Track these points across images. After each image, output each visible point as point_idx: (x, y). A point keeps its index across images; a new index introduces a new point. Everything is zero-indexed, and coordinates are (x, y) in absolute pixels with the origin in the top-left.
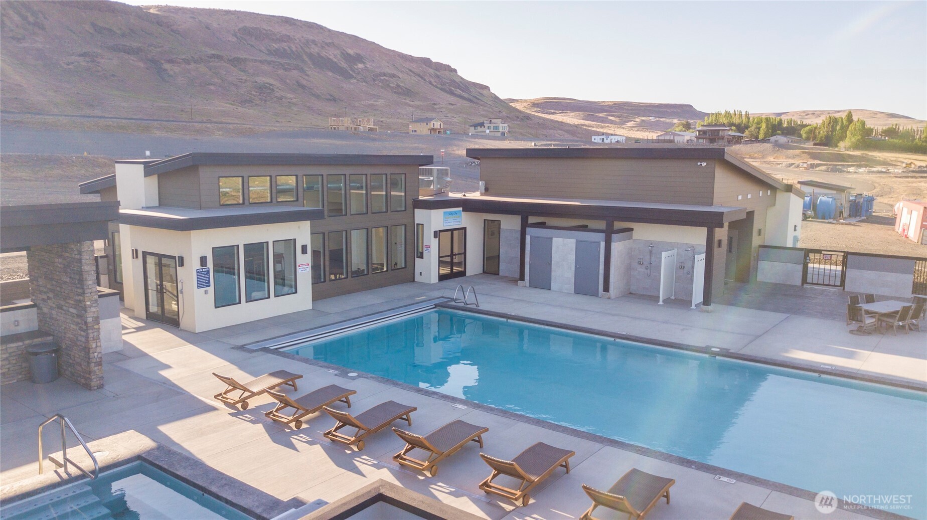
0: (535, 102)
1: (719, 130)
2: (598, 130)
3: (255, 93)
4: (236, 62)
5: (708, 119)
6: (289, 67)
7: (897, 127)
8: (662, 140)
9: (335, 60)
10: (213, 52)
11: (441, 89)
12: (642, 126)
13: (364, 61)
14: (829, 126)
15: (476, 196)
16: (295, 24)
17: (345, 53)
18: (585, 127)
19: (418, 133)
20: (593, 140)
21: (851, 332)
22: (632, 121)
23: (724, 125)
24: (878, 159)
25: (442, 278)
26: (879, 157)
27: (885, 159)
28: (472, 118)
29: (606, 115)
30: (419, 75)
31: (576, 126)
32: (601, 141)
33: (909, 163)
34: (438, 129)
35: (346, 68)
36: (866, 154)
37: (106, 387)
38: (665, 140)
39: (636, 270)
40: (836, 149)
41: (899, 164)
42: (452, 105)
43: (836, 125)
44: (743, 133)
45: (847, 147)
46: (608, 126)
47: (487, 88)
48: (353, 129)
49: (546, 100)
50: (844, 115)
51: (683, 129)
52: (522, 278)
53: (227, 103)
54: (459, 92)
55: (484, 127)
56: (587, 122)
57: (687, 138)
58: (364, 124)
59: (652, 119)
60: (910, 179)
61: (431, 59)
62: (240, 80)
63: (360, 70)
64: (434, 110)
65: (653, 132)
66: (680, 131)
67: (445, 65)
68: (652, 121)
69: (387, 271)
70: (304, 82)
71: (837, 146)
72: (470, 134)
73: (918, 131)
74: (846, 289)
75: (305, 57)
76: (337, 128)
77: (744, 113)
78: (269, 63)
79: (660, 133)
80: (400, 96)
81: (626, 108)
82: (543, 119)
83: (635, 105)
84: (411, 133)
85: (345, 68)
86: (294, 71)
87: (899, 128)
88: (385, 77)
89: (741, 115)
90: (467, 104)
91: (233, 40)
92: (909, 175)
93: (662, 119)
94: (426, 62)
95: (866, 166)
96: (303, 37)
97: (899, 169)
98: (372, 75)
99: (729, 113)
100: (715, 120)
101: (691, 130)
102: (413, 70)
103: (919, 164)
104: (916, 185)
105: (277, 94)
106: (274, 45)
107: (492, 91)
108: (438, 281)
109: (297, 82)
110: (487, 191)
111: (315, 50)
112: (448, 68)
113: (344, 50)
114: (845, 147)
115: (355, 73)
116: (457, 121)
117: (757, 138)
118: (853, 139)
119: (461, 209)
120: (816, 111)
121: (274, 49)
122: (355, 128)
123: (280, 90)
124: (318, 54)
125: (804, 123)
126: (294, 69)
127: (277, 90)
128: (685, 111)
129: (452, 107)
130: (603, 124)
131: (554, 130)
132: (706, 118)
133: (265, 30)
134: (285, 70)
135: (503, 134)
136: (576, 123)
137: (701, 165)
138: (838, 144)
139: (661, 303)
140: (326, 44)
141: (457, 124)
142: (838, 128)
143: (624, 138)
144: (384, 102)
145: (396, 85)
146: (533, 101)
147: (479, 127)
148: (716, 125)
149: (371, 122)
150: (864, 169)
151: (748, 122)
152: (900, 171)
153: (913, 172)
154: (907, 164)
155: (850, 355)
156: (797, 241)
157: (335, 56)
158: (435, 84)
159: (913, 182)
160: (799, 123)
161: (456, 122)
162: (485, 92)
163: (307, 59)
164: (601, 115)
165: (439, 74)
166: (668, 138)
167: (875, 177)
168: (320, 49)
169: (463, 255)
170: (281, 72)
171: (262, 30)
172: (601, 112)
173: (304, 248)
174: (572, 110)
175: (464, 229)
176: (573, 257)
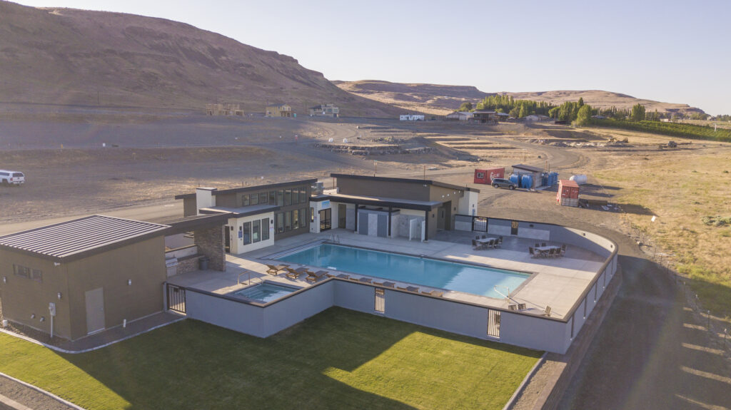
0: (359, 83)
2: (405, 108)
3: (143, 81)
4: (126, 55)
6: (168, 59)
8: (451, 118)
9: (203, 53)
10: (108, 48)
11: (286, 76)
13: (226, 54)
14: (567, 108)
15: (335, 193)
16: (171, 25)
17: (211, 47)
18: (395, 106)
19: (273, 115)
20: (400, 118)
22: (431, 99)
28: (311, 101)
29: (412, 94)
30: (269, 65)
32: (406, 119)
33: (613, 137)
34: (287, 112)
35: (213, 60)
38: (453, 117)
39: (402, 226)
42: (295, 88)
43: (572, 108)
44: (508, 113)
45: (577, 125)
46: (413, 105)
47: (320, 74)
48: (224, 114)
50: (578, 101)
51: (467, 109)
52: (356, 230)
53: (122, 89)
54: (300, 78)
55: (321, 109)
56: (398, 102)
57: (467, 117)
58: (233, 109)
60: (605, 153)
62: (131, 70)
63: (223, 61)
64: (281, 93)
65: (444, 110)
66: (464, 110)
67: (288, 56)
69: (299, 228)
70: (181, 72)
72: (311, 116)
73: (629, 111)
74: (488, 233)
75: (180, 51)
76: (212, 112)
78: (153, 56)
79: (451, 112)
80: (255, 82)
81: (427, 89)
82: (365, 100)
83: (433, 86)
84: (268, 115)
85: (211, 60)
86: (173, 63)
87: (615, 110)
88: (243, 67)
90: (307, 88)
91: (123, 37)
92: (609, 149)
93: (453, 98)
94: (274, 54)
95: (583, 141)
96: (177, 35)
97: (604, 143)
98: (233, 65)
101: (471, 110)
102: (264, 61)
103: (619, 138)
104: (606, 157)
105: (161, 82)
106: (155, 41)
107: (325, 76)
108: (320, 232)
109: (176, 72)
110: (340, 192)
111: (187, 45)
112: (291, 59)
113: (210, 45)
114: (575, 126)
115: (219, 64)
117: (517, 117)
118: (581, 120)
119: (329, 200)
121: (155, 44)
122: (226, 113)
123: (162, 78)
124: (191, 49)
125: (552, 104)
127: (160, 78)
128: (470, 91)
129: (295, 90)
130: (409, 103)
131: (372, 108)
134: (165, 62)
135: (336, 116)
136: (389, 102)
137: (425, 186)
138: (571, 123)
139: (410, 240)
140: (196, 40)
141: (301, 105)
142: (573, 110)
143: (424, 115)
144: (243, 87)
145: (252, 73)
146: (356, 83)
147: (317, 110)
149: (238, 107)
150: (581, 143)
151: (513, 104)
152: (604, 145)
154: (611, 139)
157: (204, 50)
158: (281, 72)
160: (548, 105)
162: (319, 78)
163: (181, 53)
164: (408, 94)
165: (284, 63)
166: (455, 116)
168: (191, 44)
169: (330, 220)
170: (162, 64)
171: (144, 29)
172: (408, 92)
173: (272, 221)
174: (386, 91)
175: (330, 209)
176: (376, 221)
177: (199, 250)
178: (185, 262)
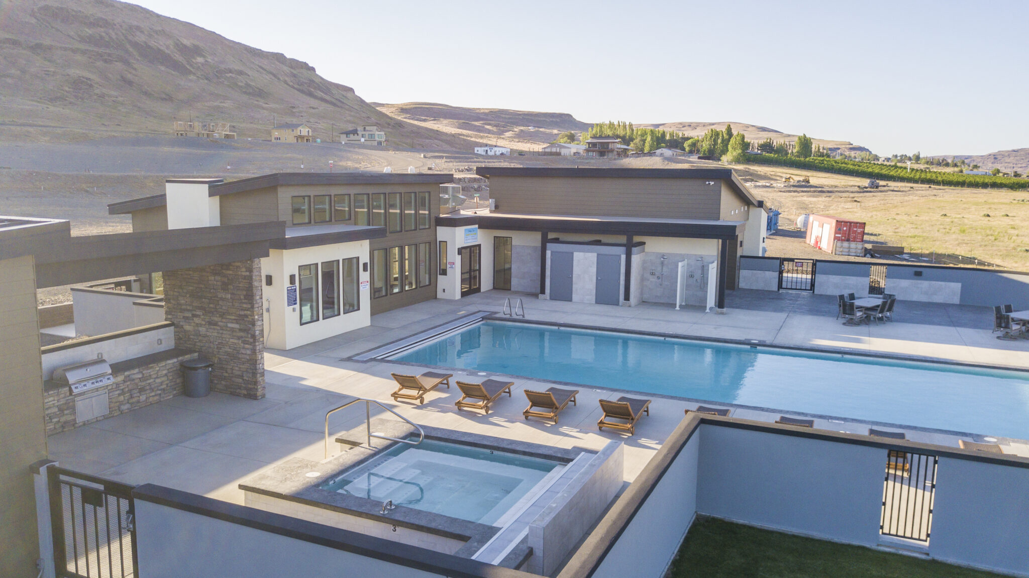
0: (404, 107)
1: (609, 143)
2: (477, 140)
3: (67, 89)
4: (36, 48)
5: (592, 131)
6: (110, 58)
7: (772, 141)
8: (548, 152)
10: (7, 36)
11: (298, 90)
12: (522, 136)
13: (204, 54)
14: (711, 139)
15: (485, 212)
16: (113, 6)
17: (180, 43)
18: (463, 137)
19: (283, 140)
20: (476, 152)
21: (844, 324)
22: (510, 131)
23: (608, 137)
24: (759, 173)
25: (464, 294)
26: (760, 172)
27: (766, 173)
28: (338, 124)
29: (482, 124)
30: (271, 73)
31: (453, 135)
32: (484, 153)
33: (788, 177)
34: (306, 136)
35: (182, 62)
36: (748, 169)
37: (267, 396)
38: (551, 152)
39: (649, 280)
40: (720, 163)
41: (778, 178)
42: (313, 108)
43: (718, 138)
44: (628, 145)
45: (730, 160)
46: (487, 137)
47: (351, 90)
48: (205, 136)
49: (416, 104)
50: (724, 129)
51: (568, 141)
52: (543, 291)
53: (33, 101)
54: (320, 94)
55: (358, 135)
56: (465, 132)
57: (573, 150)
58: (218, 130)
59: (531, 129)
60: (792, 194)
61: (285, 55)
62: (46, 72)
63: (200, 65)
64: (293, 114)
65: (535, 143)
66: (565, 143)
67: (301, 62)
68: (532, 132)
69: (416, 288)
70: (129, 76)
71: (720, 160)
72: (343, 143)
73: (790, 145)
74: (816, 292)
75: (128, 46)
76: (184, 135)
77: (627, 123)
78: (84, 52)
79: (545, 145)
80: (251, 98)
81: (504, 116)
82: (416, 127)
83: (512, 113)
84: (273, 140)
85: (180, 62)
86: (117, 63)
87: (773, 143)
88: (231, 74)
89: (625, 126)
90: (330, 108)
91: (32, 22)
92: (791, 189)
93: (541, 130)
94: (279, 57)
95: (752, 180)
96: (124, 22)
97: (780, 183)
98: (215, 70)
99: (613, 125)
100: (600, 132)
101: (576, 142)
102: (264, 66)
103: (797, 178)
104: (800, 199)
105: (97, 91)
106: (87, 30)
108: (460, 298)
109: (122, 77)
110: (497, 208)
112: (305, 66)
113: (178, 40)
114: (728, 161)
115: (193, 68)
116: (322, 127)
117: (642, 150)
118: (735, 154)
119: (477, 226)
120: (691, 123)
121: (88, 34)
122: (208, 134)
123: (100, 85)
124: (145, 43)
125: (686, 136)
126: (116, 61)
127: (96, 86)
128: (563, 120)
129: (314, 111)
130: (481, 134)
131: (430, 139)
132: (590, 129)
133: (75, 11)
134: (105, 61)
135: (380, 143)
136: (453, 132)
137: (710, 184)
138: (721, 158)
139: (678, 308)
140: (156, 32)
141: (323, 131)
142: (719, 141)
143: (509, 150)
144: (232, 104)
145: (245, 84)
146: (401, 106)
147: (352, 136)
148: (601, 137)
149: (227, 128)
150: (750, 183)
151: (632, 134)
152: (782, 186)
153: (794, 186)
154: (786, 179)
155: (858, 341)
156: (766, 251)
157: (168, 47)
158: (291, 84)
159: (796, 197)
160: (681, 136)
161: (320, 128)
162: (349, 95)
163: (131, 49)
164: (477, 123)
165: (295, 72)
166: (554, 150)
167: (763, 191)
168: (147, 37)
169: (478, 272)
170: (99, 64)
171: (70, 10)
172: (477, 120)
173: (365, 265)
174: (445, 117)
175: (479, 246)
176: (594, 270)
177: (180, 338)
178: (135, 373)
